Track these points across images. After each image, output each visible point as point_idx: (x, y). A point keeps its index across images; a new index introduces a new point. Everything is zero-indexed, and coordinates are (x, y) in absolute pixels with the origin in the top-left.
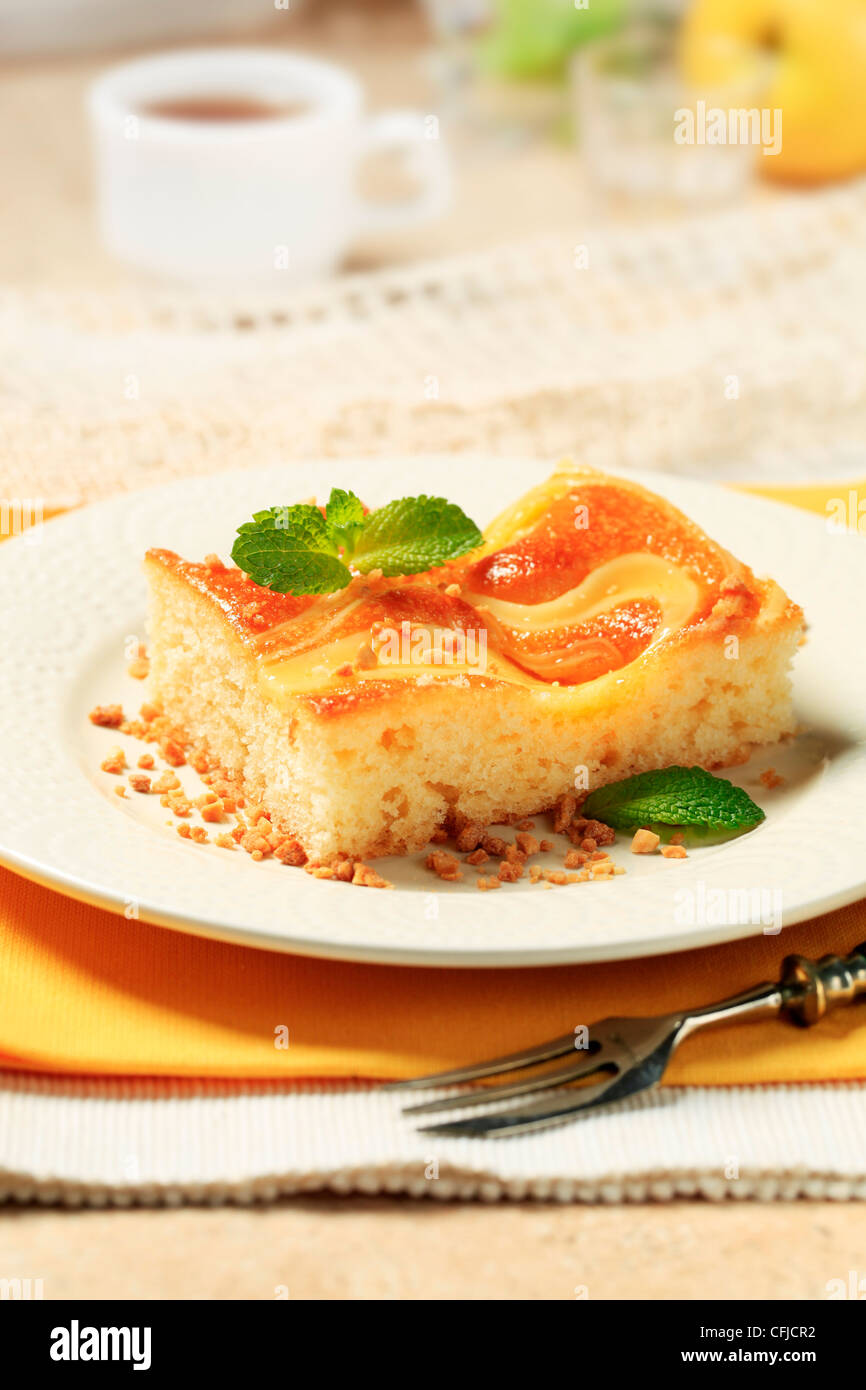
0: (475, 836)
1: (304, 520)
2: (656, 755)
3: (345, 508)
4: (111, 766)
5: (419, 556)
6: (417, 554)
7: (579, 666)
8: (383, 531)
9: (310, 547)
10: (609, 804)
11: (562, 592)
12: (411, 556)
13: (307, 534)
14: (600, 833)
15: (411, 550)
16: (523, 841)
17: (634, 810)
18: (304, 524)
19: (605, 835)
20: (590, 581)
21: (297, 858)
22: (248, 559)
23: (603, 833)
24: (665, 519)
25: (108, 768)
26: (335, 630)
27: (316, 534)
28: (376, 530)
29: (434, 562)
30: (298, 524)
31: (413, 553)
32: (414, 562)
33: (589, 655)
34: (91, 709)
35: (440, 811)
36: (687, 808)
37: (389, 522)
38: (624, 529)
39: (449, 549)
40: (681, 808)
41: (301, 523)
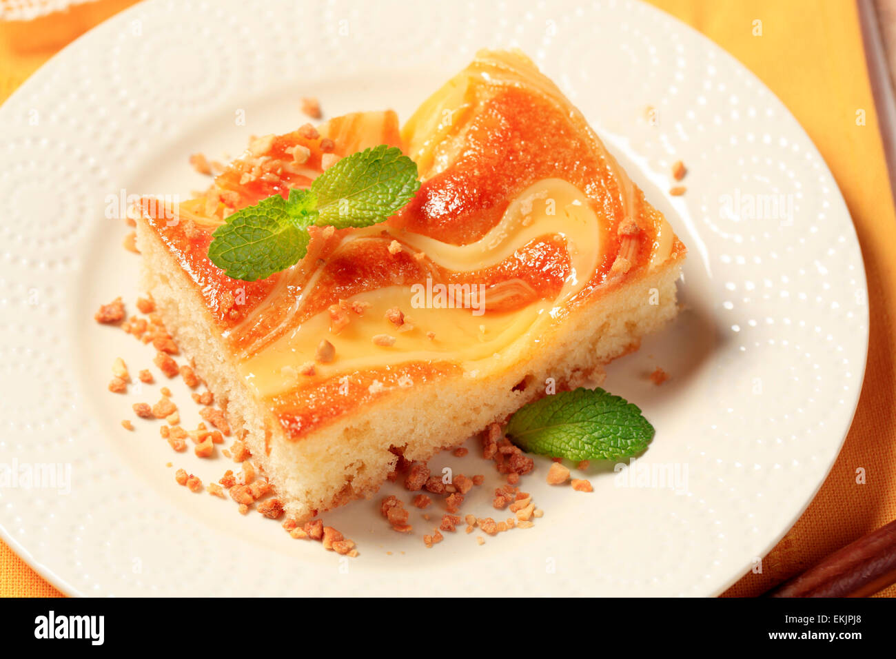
0: (420, 482)
1: (268, 211)
2: (566, 370)
3: (302, 202)
4: (118, 388)
5: (365, 212)
6: (364, 210)
7: (501, 303)
8: (334, 190)
9: (274, 231)
10: (527, 429)
11: (485, 231)
12: (358, 212)
13: (271, 222)
14: (521, 466)
15: (358, 206)
16: (459, 484)
17: (549, 444)
18: (267, 214)
19: (526, 468)
20: (508, 215)
21: (277, 512)
22: (222, 257)
23: (524, 466)
24: (569, 134)
25: (114, 389)
26: (298, 315)
27: (278, 219)
28: (328, 189)
29: (377, 218)
30: (263, 216)
31: (359, 209)
32: (361, 218)
33: (509, 294)
34: (96, 311)
35: (391, 464)
36: (591, 444)
37: (338, 182)
38: (536, 155)
39: (390, 198)
40: (587, 443)
41: (265, 214)
